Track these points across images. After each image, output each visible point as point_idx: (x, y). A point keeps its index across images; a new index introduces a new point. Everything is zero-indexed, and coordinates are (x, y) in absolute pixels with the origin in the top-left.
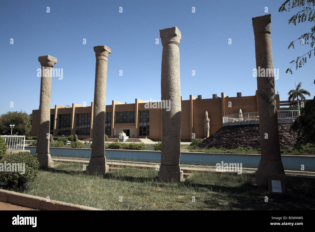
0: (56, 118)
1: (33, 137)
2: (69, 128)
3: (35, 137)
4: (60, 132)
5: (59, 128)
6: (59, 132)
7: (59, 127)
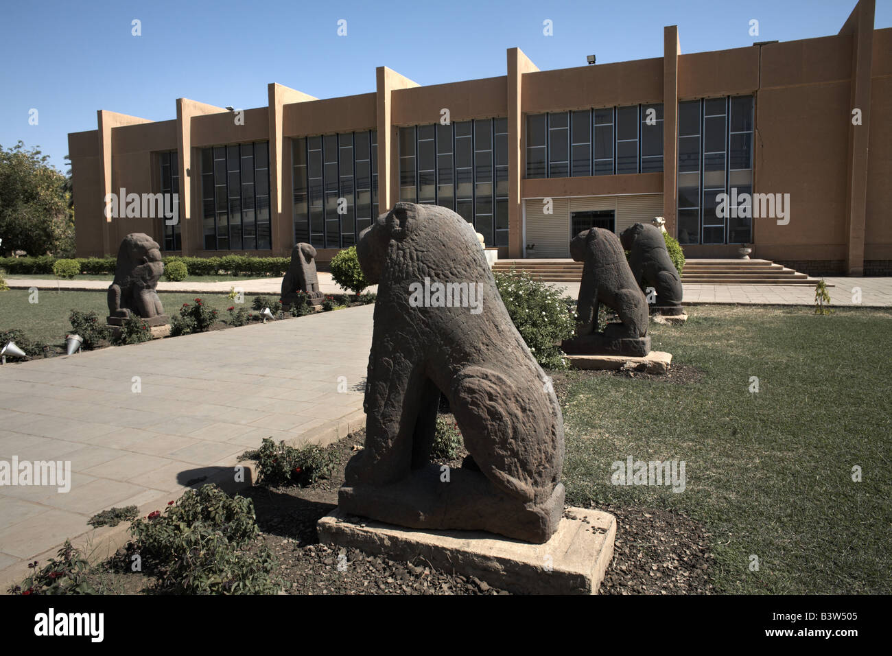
0: (187, 164)
1: (85, 260)
2: (258, 212)
3: (97, 260)
4: (213, 233)
5: (206, 216)
6: (207, 237)
7: (205, 211)
